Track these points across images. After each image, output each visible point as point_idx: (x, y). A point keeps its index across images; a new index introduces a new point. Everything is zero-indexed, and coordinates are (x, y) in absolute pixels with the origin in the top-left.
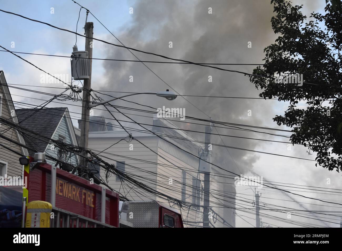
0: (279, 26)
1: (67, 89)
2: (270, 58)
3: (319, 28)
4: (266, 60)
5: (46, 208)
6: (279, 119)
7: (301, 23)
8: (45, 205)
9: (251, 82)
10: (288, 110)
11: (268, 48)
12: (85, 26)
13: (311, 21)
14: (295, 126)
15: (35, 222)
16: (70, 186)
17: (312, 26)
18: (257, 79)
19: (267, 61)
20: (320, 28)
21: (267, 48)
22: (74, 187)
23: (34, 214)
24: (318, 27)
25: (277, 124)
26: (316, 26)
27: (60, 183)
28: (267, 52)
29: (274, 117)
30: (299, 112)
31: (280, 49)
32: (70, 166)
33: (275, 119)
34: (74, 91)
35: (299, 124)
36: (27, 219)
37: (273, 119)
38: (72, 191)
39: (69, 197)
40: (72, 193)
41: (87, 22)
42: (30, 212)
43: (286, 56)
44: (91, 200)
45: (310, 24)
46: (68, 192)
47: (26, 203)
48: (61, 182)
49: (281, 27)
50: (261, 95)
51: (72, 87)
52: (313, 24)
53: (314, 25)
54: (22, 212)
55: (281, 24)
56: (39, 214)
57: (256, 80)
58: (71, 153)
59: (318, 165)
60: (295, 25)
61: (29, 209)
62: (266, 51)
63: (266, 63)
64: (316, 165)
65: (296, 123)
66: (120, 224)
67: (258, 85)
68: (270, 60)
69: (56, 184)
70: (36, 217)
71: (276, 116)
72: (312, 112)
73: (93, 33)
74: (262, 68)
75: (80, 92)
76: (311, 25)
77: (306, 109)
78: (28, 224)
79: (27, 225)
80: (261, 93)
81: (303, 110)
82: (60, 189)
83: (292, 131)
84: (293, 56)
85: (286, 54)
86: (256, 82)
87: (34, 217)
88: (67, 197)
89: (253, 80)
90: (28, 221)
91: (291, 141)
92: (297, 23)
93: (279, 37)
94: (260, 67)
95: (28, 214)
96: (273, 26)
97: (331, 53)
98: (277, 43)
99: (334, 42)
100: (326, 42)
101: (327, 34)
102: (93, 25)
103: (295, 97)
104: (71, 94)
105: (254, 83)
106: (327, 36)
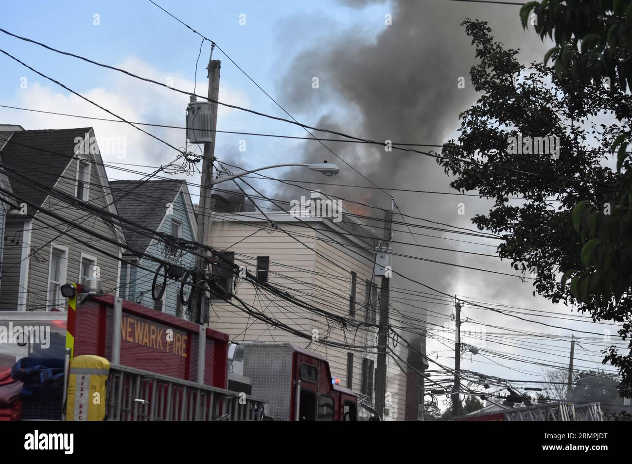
0: (483, 80)
1: (178, 157)
2: (469, 128)
3: (544, 84)
4: (462, 131)
5: (99, 367)
6: (480, 221)
7: (517, 76)
8: (98, 363)
9: (438, 163)
10: (495, 206)
11: (466, 113)
12: (209, 65)
13: (532, 74)
14: (504, 233)
15: (82, 389)
16: (147, 326)
17: (534, 81)
18: (448, 160)
19: (465, 132)
20: (546, 85)
21: (464, 114)
22: (153, 327)
23: (80, 376)
24: (542, 83)
25: (478, 227)
26: (539, 81)
27: (130, 323)
28: (463, 119)
29: (474, 216)
30: (511, 212)
31: (484, 114)
33: (474, 221)
34: (190, 160)
35: (511, 230)
36: (70, 384)
37: (472, 219)
38: (149, 334)
39: (144, 344)
40: (149, 337)
41: (212, 60)
42: (75, 373)
43: (492, 127)
44: (181, 346)
45: (531, 77)
46: (143, 336)
47: (70, 357)
48: (130, 320)
49: (486, 82)
50: (452, 185)
51: (185, 154)
52: (535, 77)
53: (537, 80)
54: (63, 371)
55: (486, 78)
56: (88, 376)
57: (446, 162)
58: (182, 251)
59: (537, 293)
60: (506, 79)
61: (73, 368)
62: (462, 118)
63: (462, 135)
64: (534, 294)
65: (506, 228)
66: (230, 380)
67: (449, 170)
68: (469, 131)
69: (123, 323)
70: (83, 381)
71: (476, 215)
72: (531, 211)
73: (220, 76)
74: (458, 143)
75: (198, 161)
76: (532, 79)
77: (521, 207)
78: (71, 392)
79: (70, 394)
80: (453, 181)
81: (518, 207)
82: (130, 332)
83: (501, 238)
84: (504, 125)
85: (493, 123)
86: (446, 165)
87: (81, 381)
88: (140, 343)
89: (442, 162)
90: (71, 387)
91: (499, 253)
92: (511, 77)
93: (484, 97)
94: (453, 141)
95: (71, 375)
96: (473, 80)
97: (560, 124)
98: (480, 105)
99: (565, 108)
100: (553, 107)
101: (555, 96)
102: (220, 65)
103: (504, 192)
104: (184, 164)
105: (443, 166)
106: (555, 98)
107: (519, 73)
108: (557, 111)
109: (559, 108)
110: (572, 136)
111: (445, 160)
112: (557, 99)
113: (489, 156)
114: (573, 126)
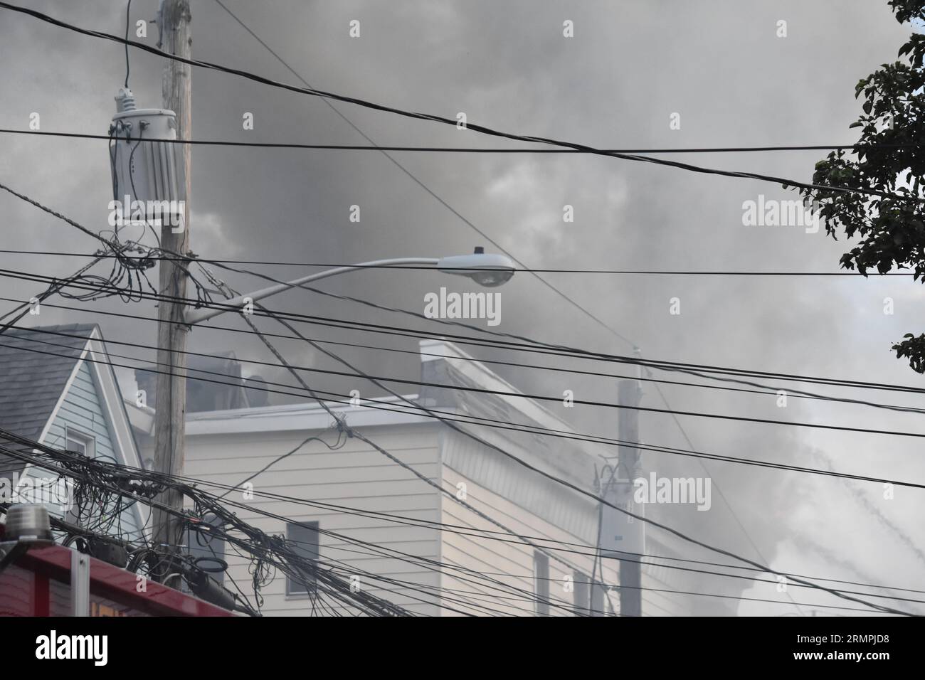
1: (99, 256)
4: (863, 128)
12: (161, 13)
18: (830, 201)
19: (870, 129)
21: (868, 82)
25: (912, 365)
28: (867, 95)
29: (899, 341)
31: (915, 80)
32: (117, 547)
33: (902, 350)
34: (127, 262)
37: (895, 347)
50: (846, 261)
51: (116, 249)
57: (828, 205)
58: (120, 500)
62: (863, 92)
63: (864, 136)
67: (836, 224)
68: (881, 126)
74: (851, 157)
75: (151, 264)
80: (848, 251)
86: (829, 212)
93: (916, 38)
94: (840, 155)
98: (904, 59)
102: (188, 9)
104: (116, 274)
111: (824, 200)
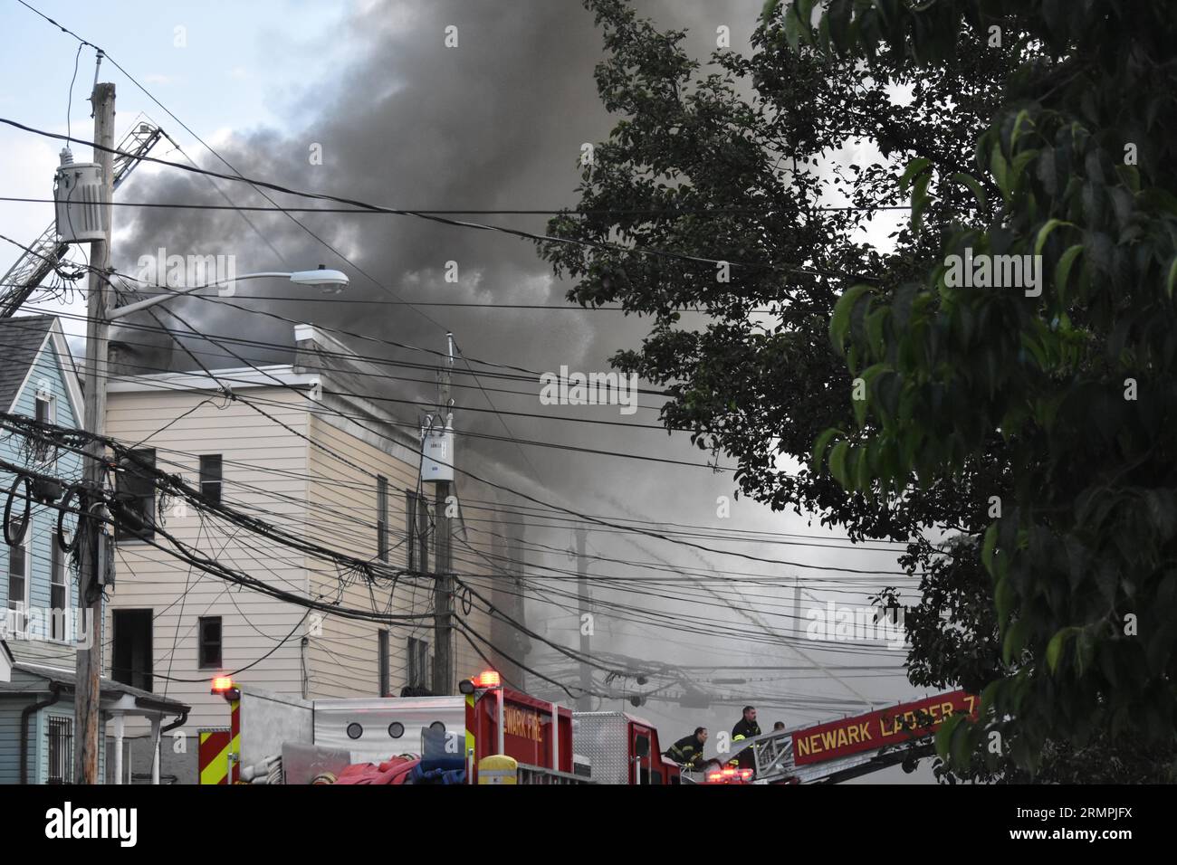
0: (620, 89)
2: (597, 186)
3: (735, 95)
4: (583, 192)
6: (625, 362)
7: (684, 81)
9: (540, 256)
10: (654, 332)
12: (94, 93)
13: (712, 76)
14: (672, 381)
17: (716, 90)
19: (588, 194)
20: (739, 95)
24: (733, 92)
26: (726, 88)
29: (613, 354)
30: (685, 342)
31: (624, 156)
32: (54, 485)
33: (615, 362)
34: (63, 275)
35: (686, 375)
37: (610, 360)
41: (98, 83)
43: (642, 179)
45: (710, 84)
49: (626, 94)
50: (571, 295)
51: (56, 265)
52: (718, 82)
53: (721, 86)
55: (626, 86)
57: (556, 252)
58: (56, 449)
59: (741, 494)
60: (665, 87)
63: (584, 198)
64: (736, 494)
65: (676, 372)
67: (561, 267)
68: (597, 191)
72: (722, 339)
73: (114, 113)
74: (575, 215)
75: (81, 276)
76: (712, 87)
77: (703, 331)
80: (572, 288)
81: (696, 333)
83: (666, 393)
84: (663, 175)
85: (642, 173)
86: (556, 258)
89: (547, 253)
91: (663, 421)
92: (673, 83)
94: (566, 213)
96: (601, 89)
97: (773, 169)
98: (615, 140)
99: (779, 136)
100: (756, 136)
101: (760, 114)
102: (114, 91)
103: (671, 302)
105: (550, 261)
106: (760, 118)
107: (688, 76)
108: (764, 144)
109: (768, 138)
110: (796, 190)
111: (553, 249)
112: (763, 120)
113: (637, 237)
114: (796, 171)
